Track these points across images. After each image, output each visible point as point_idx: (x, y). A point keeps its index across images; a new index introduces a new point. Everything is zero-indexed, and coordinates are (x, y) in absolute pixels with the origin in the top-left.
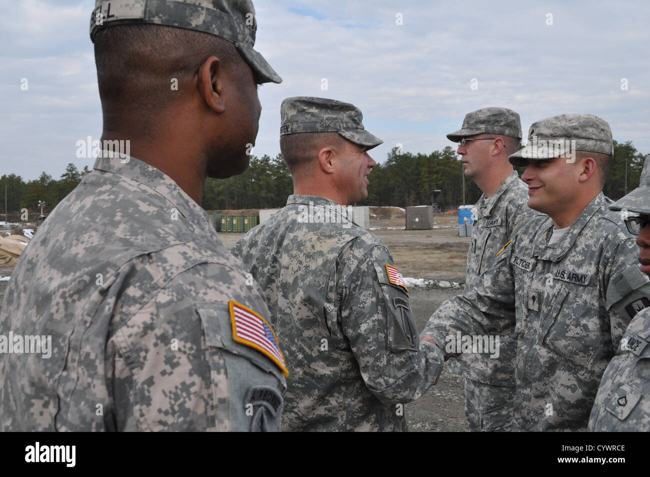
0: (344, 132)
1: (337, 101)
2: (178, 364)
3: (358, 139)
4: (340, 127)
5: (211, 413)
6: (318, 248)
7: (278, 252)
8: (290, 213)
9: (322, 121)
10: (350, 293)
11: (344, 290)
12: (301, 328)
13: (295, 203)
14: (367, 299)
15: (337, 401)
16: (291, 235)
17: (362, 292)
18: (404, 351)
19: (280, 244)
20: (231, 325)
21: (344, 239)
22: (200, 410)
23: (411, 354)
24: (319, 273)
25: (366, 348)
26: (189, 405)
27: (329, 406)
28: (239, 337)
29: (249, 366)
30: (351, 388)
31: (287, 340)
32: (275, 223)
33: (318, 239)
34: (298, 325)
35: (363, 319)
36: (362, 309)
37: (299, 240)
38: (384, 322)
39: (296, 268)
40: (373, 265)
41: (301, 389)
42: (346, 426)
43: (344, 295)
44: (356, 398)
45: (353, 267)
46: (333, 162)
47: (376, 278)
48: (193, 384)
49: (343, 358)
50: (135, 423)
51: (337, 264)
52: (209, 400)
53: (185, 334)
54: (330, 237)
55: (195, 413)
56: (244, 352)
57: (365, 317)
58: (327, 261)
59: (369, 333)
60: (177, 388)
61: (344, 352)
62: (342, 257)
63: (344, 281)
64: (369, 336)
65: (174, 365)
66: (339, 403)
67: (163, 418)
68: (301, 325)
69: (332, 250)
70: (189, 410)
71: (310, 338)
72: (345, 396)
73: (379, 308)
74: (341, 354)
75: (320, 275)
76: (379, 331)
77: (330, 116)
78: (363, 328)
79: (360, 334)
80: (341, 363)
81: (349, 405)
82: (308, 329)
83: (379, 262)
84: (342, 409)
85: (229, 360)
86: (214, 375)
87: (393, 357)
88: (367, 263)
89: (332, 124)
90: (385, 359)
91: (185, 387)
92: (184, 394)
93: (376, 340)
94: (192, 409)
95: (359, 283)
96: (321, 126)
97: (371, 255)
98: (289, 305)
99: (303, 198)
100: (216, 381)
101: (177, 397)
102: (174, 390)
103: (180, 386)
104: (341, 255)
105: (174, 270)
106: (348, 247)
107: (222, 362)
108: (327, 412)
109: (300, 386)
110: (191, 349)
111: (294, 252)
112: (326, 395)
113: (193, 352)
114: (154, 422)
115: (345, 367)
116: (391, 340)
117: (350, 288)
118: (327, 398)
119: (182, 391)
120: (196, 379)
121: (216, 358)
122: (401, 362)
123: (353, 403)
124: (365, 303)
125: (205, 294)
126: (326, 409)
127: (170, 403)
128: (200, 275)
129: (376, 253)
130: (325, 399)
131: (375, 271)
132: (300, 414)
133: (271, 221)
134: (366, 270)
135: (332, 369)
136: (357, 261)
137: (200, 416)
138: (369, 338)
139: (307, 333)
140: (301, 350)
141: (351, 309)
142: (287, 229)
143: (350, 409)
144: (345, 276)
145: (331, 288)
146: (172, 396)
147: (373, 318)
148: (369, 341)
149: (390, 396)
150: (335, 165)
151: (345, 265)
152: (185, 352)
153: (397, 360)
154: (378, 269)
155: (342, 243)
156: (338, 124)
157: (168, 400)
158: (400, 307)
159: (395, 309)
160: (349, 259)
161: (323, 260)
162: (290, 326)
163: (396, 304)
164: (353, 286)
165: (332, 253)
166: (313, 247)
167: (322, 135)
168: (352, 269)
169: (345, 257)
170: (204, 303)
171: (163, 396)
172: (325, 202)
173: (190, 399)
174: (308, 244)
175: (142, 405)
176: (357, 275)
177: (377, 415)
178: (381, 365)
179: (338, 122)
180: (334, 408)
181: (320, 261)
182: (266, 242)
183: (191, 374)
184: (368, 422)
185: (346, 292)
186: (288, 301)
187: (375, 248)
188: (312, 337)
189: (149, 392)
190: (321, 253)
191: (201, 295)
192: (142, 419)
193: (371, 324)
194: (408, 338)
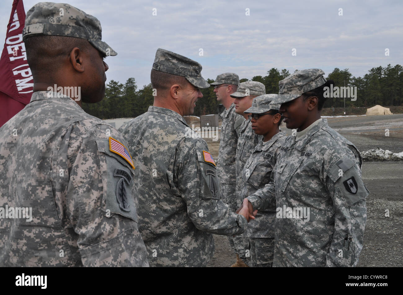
0: (189, 78)
1: (189, 59)
2: (88, 160)
3: (196, 83)
4: (187, 74)
5: (100, 178)
6: (166, 139)
7: (141, 139)
8: (150, 117)
9: (178, 68)
10: (183, 166)
11: (180, 164)
12: (154, 183)
13: (153, 111)
14: (192, 169)
15: (173, 223)
16: (151, 131)
17: (190, 166)
18: (209, 199)
19: (143, 134)
20: (109, 146)
21: (180, 136)
22: (96, 177)
23: (213, 201)
24: (165, 154)
25: (190, 196)
26: (92, 174)
27: (169, 226)
28: (112, 150)
29: (116, 161)
30: (181, 217)
31: (147, 189)
32: (140, 121)
33: (166, 134)
34: (153, 181)
35: (189, 180)
36: (189, 175)
37: (154, 134)
38: (200, 183)
39: (151, 149)
40: (196, 151)
41: (154, 216)
42: (177, 238)
43: (180, 167)
44: (183, 222)
45: (186, 152)
46: (178, 92)
47: (197, 158)
48: (94, 167)
49: (178, 201)
50: (71, 183)
51: (176, 150)
52: (100, 173)
53: (91, 150)
54: (173, 134)
55: (94, 178)
56: (114, 155)
57: (190, 179)
58: (171, 147)
59: (192, 188)
60: (87, 168)
61: (178, 198)
62: (179, 146)
63: (180, 159)
64: (191, 189)
65: (86, 161)
66: (174, 225)
67: (82, 180)
68: (155, 181)
69: (174, 141)
70: (92, 176)
71: (159, 189)
72: (177, 221)
73: (198, 174)
74: (176, 199)
75: (166, 155)
76: (197, 187)
77: (183, 67)
78: (189, 185)
79: (187, 188)
80: (176, 203)
81: (180, 226)
82: (158, 184)
83: (199, 149)
84: (175, 228)
85: (107, 158)
86: (101, 163)
87: (203, 202)
88: (193, 150)
89: (183, 71)
90: (199, 202)
91: (91, 168)
92: (90, 171)
93: (195, 192)
94: (93, 176)
95: (188, 161)
96: (176, 71)
97: (196, 145)
98: (148, 169)
99: (157, 109)
100: (102, 165)
101: (87, 172)
102: (86, 170)
103: (89, 168)
104: (179, 145)
105: (88, 128)
106: (182, 140)
107: (104, 158)
108: (167, 230)
109: (153, 214)
110: (93, 155)
111: (151, 141)
112: (167, 220)
113: (94, 156)
114: (79, 182)
115: (179, 205)
116: (202, 193)
117: (183, 164)
118: (167, 222)
119: (89, 169)
120: (95, 165)
121: (102, 157)
122: (207, 205)
123: (182, 225)
124: (191, 172)
125: (100, 135)
126: (166, 228)
127: (85, 175)
128: (98, 128)
129: (198, 144)
130: (166, 223)
131: (197, 154)
132: (152, 231)
133: (138, 120)
134: (193, 154)
135: (171, 207)
136: (187, 149)
137: (96, 179)
138: (192, 191)
139: (158, 186)
140: (155, 194)
141: (183, 175)
142: (147, 126)
143: (180, 228)
144: (181, 157)
145: (172, 162)
146: (86, 172)
147: (195, 180)
148: (191, 192)
149: (199, 223)
150: (179, 95)
151: (181, 151)
152: (91, 156)
153: (205, 204)
154: (199, 153)
155: (179, 138)
156: (186, 72)
157: (84, 173)
158: (210, 174)
159: (206, 176)
160: (183, 147)
161: (168, 147)
162: (149, 181)
163: (207, 173)
164: (185, 162)
165: (174, 143)
166: (163, 138)
167: (176, 76)
168: (185, 153)
169: (181, 146)
170: (99, 139)
171: (82, 172)
172: (170, 112)
173: (93, 172)
174: (160, 137)
175: (74, 175)
176: (188, 156)
177: (195, 232)
178: (196, 206)
179: (186, 71)
180: (171, 227)
181: (166, 147)
182: (135, 132)
183: (93, 163)
184: (190, 235)
185: (181, 165)
186: (148, 167)
187: (198, 142)
188: (160, 189)
189: (77, 170)
190: (167, 143)
191: (98, 136)
192: (74, 181)
193: (193, 183)
194: (212, 192)
